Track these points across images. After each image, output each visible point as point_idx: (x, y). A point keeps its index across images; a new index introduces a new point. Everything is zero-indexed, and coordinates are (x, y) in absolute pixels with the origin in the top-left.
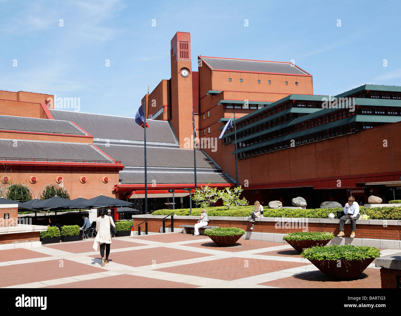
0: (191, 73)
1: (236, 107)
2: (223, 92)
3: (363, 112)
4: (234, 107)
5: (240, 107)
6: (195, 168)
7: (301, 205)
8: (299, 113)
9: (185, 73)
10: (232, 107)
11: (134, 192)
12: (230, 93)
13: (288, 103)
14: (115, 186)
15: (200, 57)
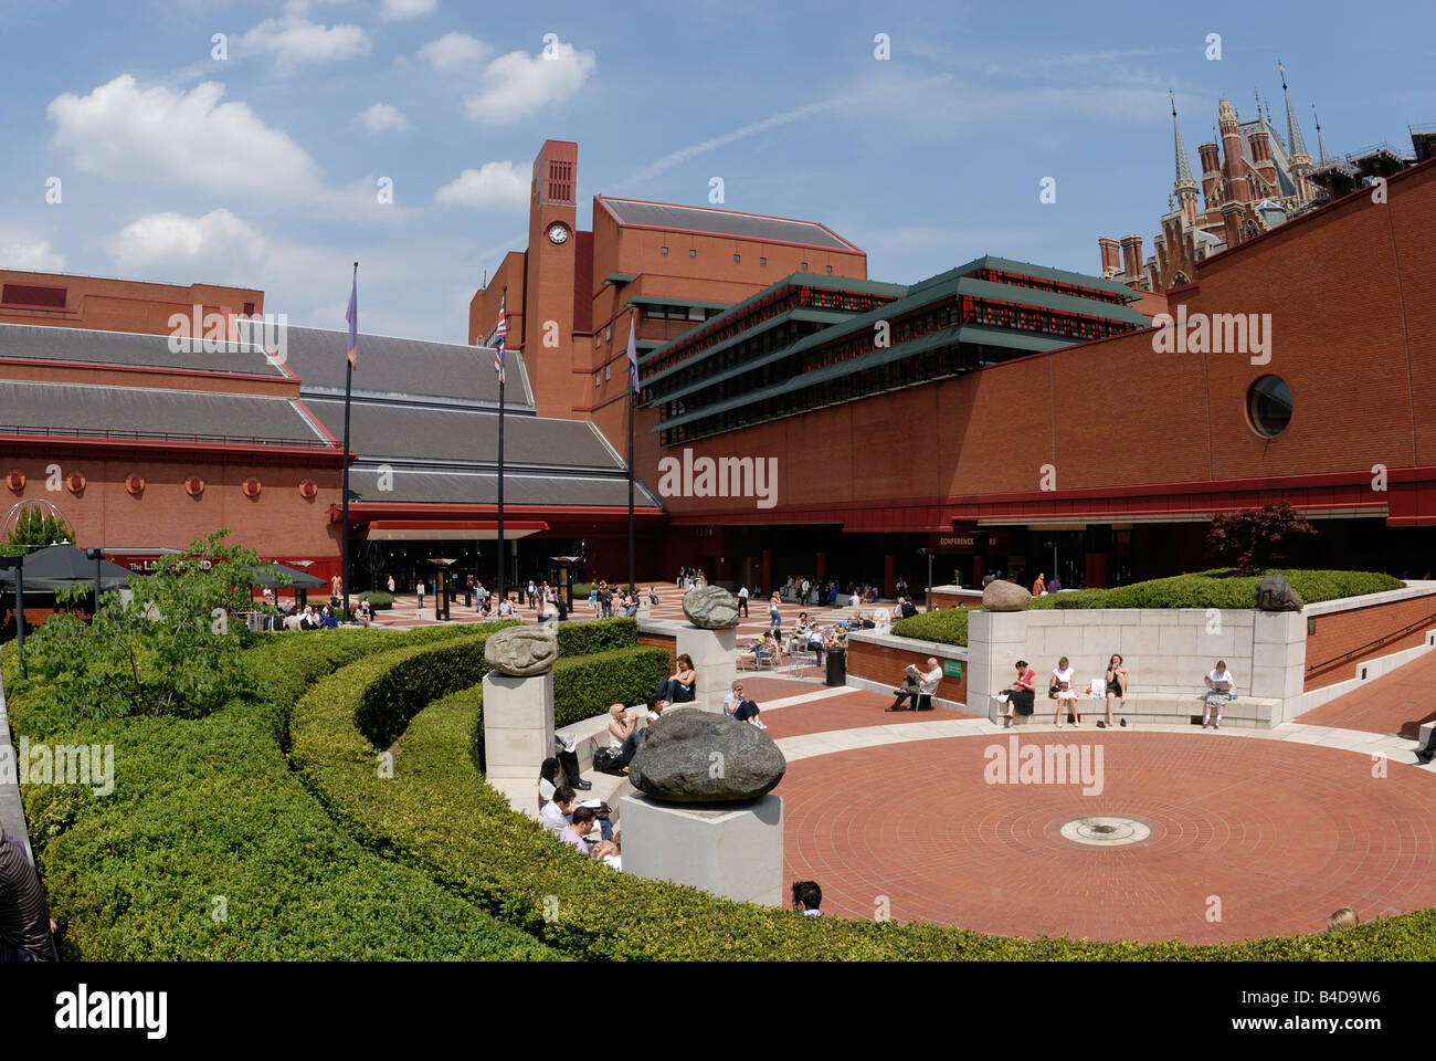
0: (574, 233)
1: (671, 316)
2: (641, 276)
3: (979, 320)
4: (667, 315)
5: (683, 317)
6: (501, 461)
7: (715, 624)
8: (815, 323)
9: (558, 234)
10: (662, 315)
11: (373, 523)
12: (656, 279)
13: (789, 295)
14: (332, 505)
15: (598, 198)
